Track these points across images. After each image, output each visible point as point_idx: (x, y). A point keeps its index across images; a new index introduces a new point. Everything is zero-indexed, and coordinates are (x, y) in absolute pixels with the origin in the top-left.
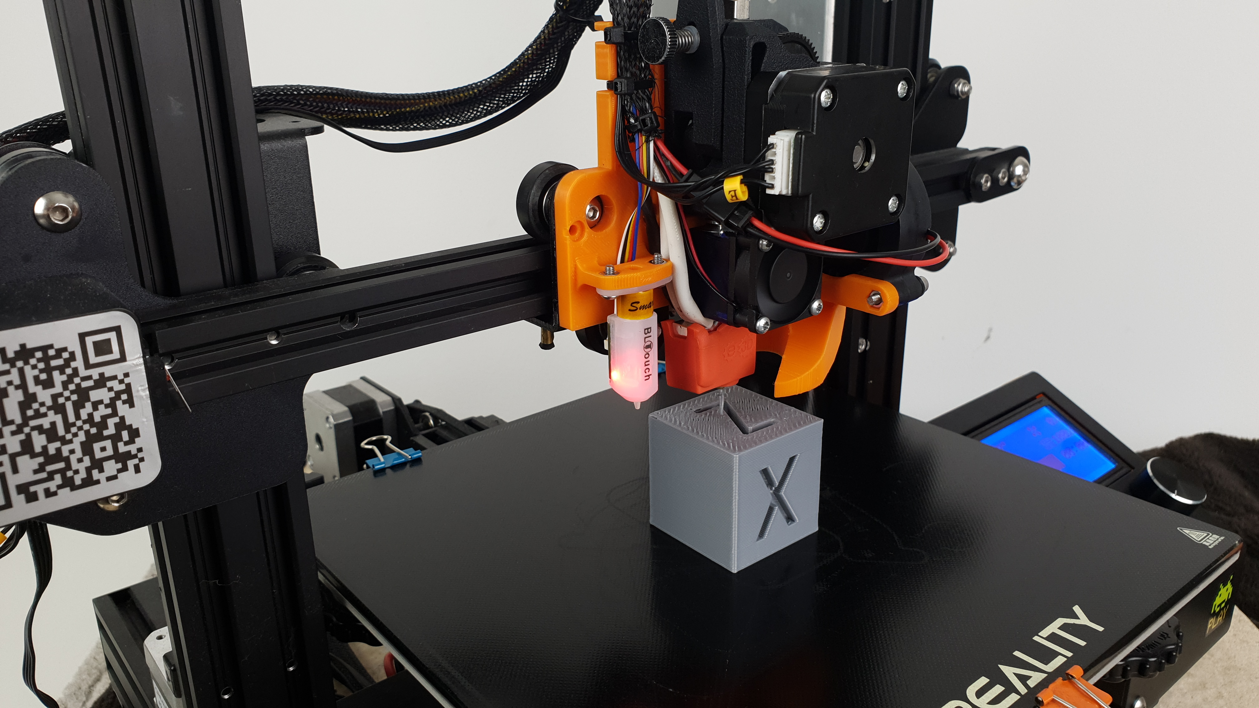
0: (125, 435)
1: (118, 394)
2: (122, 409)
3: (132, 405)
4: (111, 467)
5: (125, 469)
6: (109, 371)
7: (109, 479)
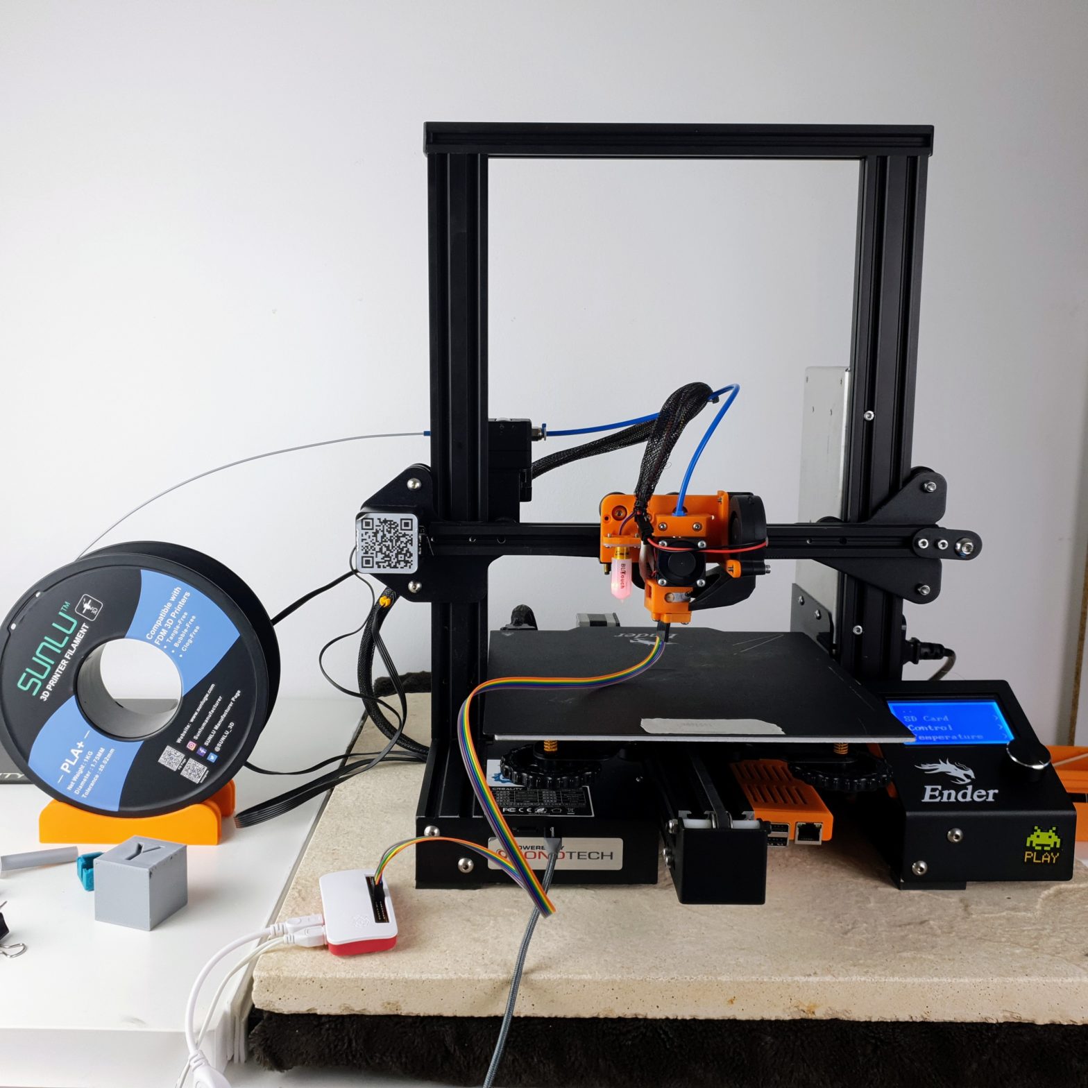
0: (408, 555)
1: (409, 540)
2: (409, 546)
3: (412, 545)
4: (402, 564)
5: (406, 566)
6: (407, 532)
7: (401, 568)
